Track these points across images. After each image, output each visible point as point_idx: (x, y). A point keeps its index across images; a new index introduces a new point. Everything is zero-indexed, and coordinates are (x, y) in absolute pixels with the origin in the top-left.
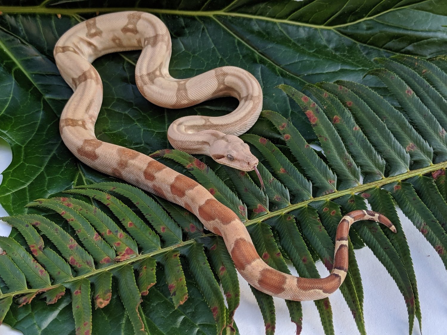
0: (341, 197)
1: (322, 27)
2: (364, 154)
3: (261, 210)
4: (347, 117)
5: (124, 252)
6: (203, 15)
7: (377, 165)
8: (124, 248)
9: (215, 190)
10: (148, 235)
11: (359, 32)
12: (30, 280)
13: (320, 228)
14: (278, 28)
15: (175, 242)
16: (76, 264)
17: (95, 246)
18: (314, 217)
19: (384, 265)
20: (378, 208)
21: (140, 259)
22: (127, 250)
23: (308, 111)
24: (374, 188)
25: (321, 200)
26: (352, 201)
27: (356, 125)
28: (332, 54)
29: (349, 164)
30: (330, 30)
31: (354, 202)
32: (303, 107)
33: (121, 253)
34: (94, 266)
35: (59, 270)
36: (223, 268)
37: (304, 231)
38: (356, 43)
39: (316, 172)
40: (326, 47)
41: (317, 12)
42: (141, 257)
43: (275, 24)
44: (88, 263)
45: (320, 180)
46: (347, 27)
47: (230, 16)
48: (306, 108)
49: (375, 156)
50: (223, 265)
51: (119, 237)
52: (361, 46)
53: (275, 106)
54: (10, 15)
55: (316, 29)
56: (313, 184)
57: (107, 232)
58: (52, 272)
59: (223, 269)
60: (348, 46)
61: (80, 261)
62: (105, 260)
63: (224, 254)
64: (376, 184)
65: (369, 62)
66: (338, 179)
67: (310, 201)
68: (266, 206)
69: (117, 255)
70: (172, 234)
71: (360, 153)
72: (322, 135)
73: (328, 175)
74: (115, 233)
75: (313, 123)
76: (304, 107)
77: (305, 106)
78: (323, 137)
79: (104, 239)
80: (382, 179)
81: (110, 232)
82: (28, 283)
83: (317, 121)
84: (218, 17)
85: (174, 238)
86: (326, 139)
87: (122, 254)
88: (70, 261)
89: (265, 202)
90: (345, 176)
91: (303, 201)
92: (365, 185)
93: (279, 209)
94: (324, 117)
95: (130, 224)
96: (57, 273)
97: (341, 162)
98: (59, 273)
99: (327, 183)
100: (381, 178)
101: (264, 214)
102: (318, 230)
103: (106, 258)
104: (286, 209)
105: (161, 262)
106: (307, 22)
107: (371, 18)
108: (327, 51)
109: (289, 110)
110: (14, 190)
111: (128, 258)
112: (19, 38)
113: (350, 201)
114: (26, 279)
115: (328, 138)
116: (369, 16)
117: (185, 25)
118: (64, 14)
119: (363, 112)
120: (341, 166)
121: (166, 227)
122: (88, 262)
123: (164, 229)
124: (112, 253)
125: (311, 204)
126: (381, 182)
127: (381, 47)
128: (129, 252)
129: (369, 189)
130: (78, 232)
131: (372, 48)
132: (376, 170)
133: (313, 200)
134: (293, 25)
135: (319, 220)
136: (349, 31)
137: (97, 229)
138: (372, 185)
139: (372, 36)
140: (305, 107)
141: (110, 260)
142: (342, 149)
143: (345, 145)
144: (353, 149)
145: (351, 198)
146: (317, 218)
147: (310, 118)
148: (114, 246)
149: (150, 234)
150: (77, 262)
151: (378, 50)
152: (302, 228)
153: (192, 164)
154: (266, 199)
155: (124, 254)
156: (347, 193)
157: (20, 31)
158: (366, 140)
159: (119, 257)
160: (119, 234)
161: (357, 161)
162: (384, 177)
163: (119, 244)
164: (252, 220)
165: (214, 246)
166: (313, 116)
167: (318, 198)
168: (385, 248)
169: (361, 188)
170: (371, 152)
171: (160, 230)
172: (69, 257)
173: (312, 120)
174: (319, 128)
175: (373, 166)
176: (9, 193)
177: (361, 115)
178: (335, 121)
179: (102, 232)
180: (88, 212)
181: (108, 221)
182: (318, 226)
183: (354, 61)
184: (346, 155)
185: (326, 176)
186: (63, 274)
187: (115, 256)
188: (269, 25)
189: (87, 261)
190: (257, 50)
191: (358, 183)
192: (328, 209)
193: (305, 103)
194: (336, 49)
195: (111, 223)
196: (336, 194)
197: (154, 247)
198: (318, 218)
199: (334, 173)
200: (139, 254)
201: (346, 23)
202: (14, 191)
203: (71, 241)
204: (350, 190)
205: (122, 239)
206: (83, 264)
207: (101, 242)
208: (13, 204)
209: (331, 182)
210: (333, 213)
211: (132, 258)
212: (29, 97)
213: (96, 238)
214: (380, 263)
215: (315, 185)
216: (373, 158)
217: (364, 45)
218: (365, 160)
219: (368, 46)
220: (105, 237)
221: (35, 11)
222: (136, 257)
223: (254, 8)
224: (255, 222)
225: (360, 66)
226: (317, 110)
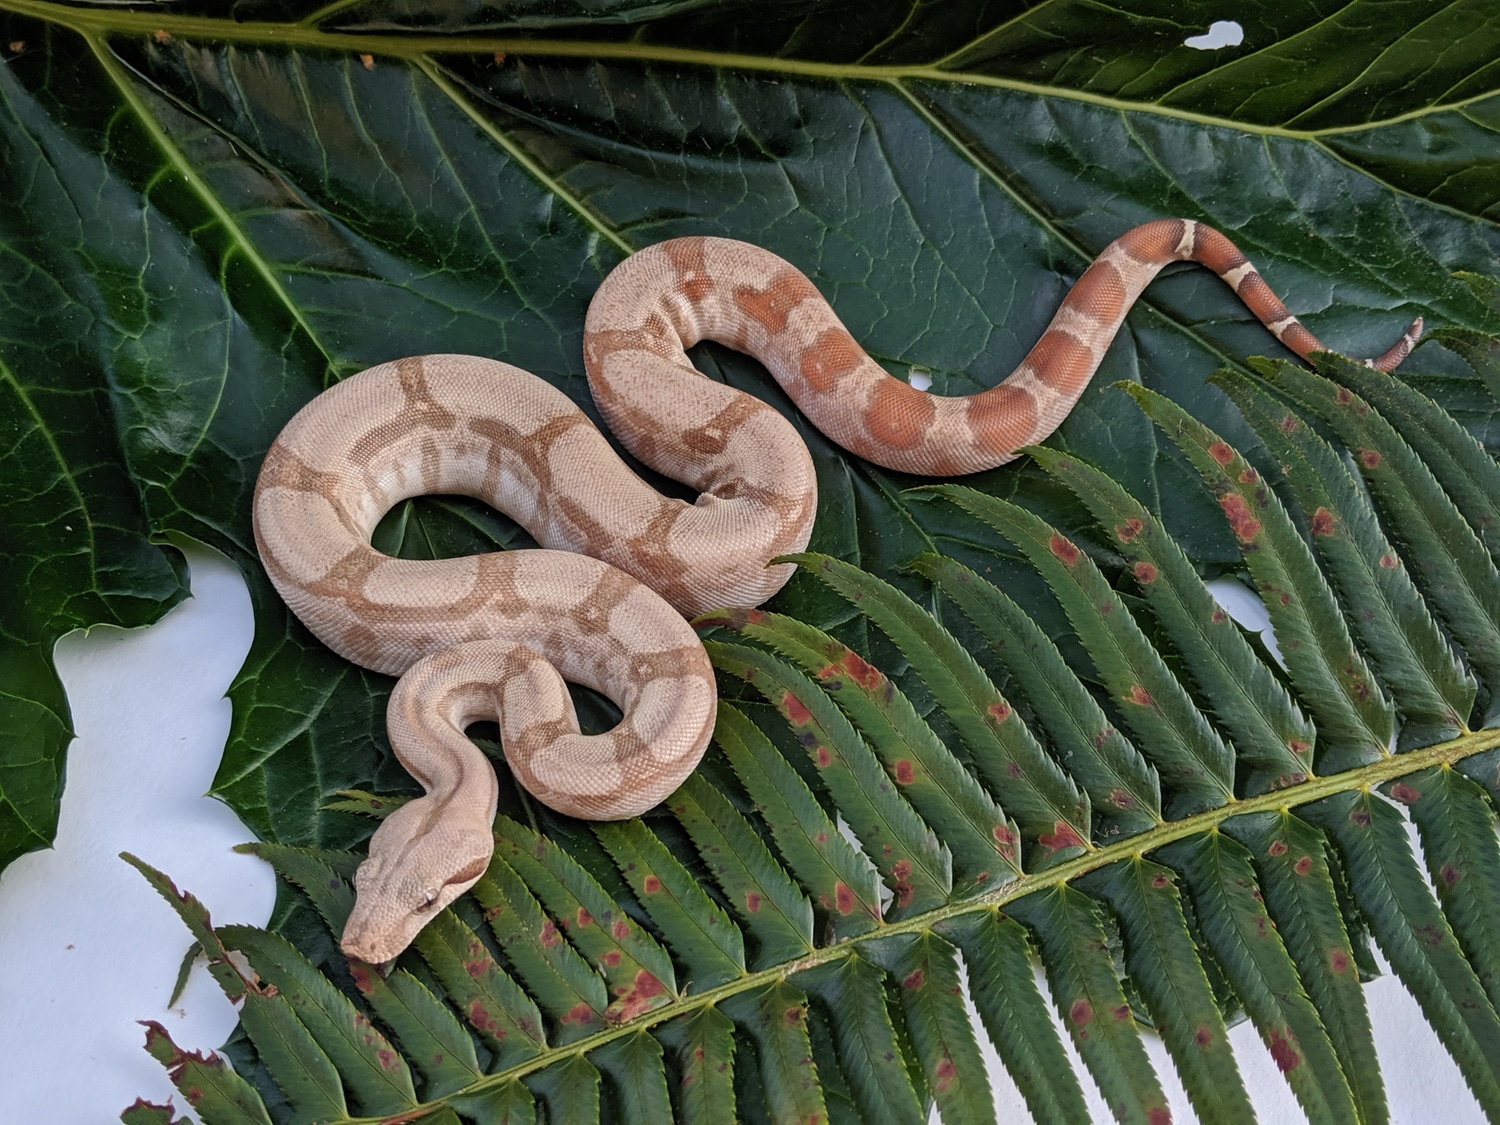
0: (1324, 798)
1: (1278, 130)
2: (1408, 652)
3: (1065, 841)
4: (1361, 519)
5: (632, 987)
6: (864, 77)
7: (1451, 694)
8: (632, 974)
9: (913, 767)
10: (705, 922)
11: (1404, 156)
12: (353, 1082)
13: (1261, 926)
14: (1126, 131)
15: (788, 948)
16: (490, 1026)
17: (545, 966)
18: (1241, 880)
19: (1457, 1060)
20: (1443, 849)
21: (681, 1011)
22: (641, 983)
23: (1228, 494)
24: (1434, 768)
25: (1263, 808)
26: (1360, 818)
27: (1389, 548)
28: (1307, 235)
29: (1358, 687)
30: (1304, 142)
31: (1369, 821)
32: (1212, 481)
33: (623, 991)
34: (543, 1036)
35: (437, 1049)
36: (949, 1067)
37: (1209, 929)
38: (1391, 194)
39: (1246, 709)
40: (1286, 207)
41: (1265, 85)
42: (684, 1003)
43: (1114, 113)
44: (525, 1027)
45: (1264, 739)
46: (1365, 133)
47: (960, 85)
48: (1223, 487)
49: (1446, 662)
50: (947, 1055)
51: (613, 933)
52: (1407, 202)
53: (1106, 430)
54: (197, 43)
55: (1256, 138)
56: (1239, 751)
57: (579, 916)
58: (417, 1056)
59: (947, 1070)
60: (1361, 206)
61: (502, 1019)
62: (575, 1014)
63: (950, 1017)
64: (1441, 757)
65: (1432, 270)
66: (1319, 736)
67: (1225, 811)
68: (1083, 827)
69: (612, 998)
70: (781, 920)
71: (1397, 649)
72: (1274, 585)
73: (1287, 725)
74: (602, 922)
75: (1246, 541)
76: (1217, 482)
77: (1219, 476)
78: (1279, 590)
79: (570, 941)
80: (1462, 736)
81: (587, 915)
82: (349, 1093)
83: (1261, 534)
84: (916, 85)
85: (787, 934)
86: (1286, 598)
87: (625, 996)
88: (470, 1016)
89: (1080, 814)
90: (1345, 727)
91: (1202, 810)
92: (1405, 758)
93: (1123, 837)
94: (1285, 521)
95: (651, 883)
96: (432, 1058)
97: (1333, 682)
98: (439, 1058)
99: (1284, 750)
100: (1458, 734)
101: (1076, 854)
102: (1251, 929)
103: (577, 1006)
104: (1147, 840)
105: (751, 1026)
106: (1226, 115)
107: (1453, 107)
108: (1290, 225)
109: (1149, 447)
110: (269, 750)
111: (644, 1008)
112: (233, 138)
113: (1354, 817)
114: (344, 1081)
115: (1294, 595)
116: (1445, 102)
117: (802, 111)
118: (385, 52)
119: (1416, 497)
120: (1331, 694)
121: (760, 893)
122: (524, 1024)
123: (755, 900)
124: (598, 991)
125: (1228, 826)
126: (1457, 749)
127: (1477, 213)
128: (649, 985)
129: (1417, 771)
130: (493, 914)
131: (1447, 213)
132: (1444, 708)
133: (1238, 808)
134: (1178, 122)
135: (1256, 894)
136: (1370, 148)
137: (548, 907)
138: (1428, 758)
139: (1450, 174)
140: (1221, 482)
141: (592, 1015)
142: (1341, 638)
143: (1350, 618)
144: (1372, 632)
145: (1358, 806)
146: (1251, 885)
147: (1235, 522)
148: (601, 966)
149: (712, 921)
150: (493, 1019)
151: (1465, 219)
152: (1201, 917)
153: (836, 668)
154: (1083, 805)
155: (634, 993)
156: (1346, 786)
157: (236, 106)
158: (1420, 606)
159: (617, 1007)
160: (614, 924)
161: (1387, 676)
162: (1467, 730)
163: (615, 958)
164: (1036, 877)
165: (917, 976)
166: (1245, 517)
167: (1253, 802)
168: (1465, 1005)
169: (1392, 768)
170: (1435, 646)
171: (743, 905)
172: (468, 1003)
173: (1241, 529)
174: (1265, 559)
175: (1436, 694)
176: (257, 764)
177: (1408, 505)
178: (1318, 527)
179: (564, 917)
180: (517, 849)
181: (580, 881)
182: (1253, 915)
183: (1382, 271)
184: (1350, 658)
185: (1283, 728)
186: (450, 1064)
187: (606, 1002)
188: (1095, 118)
189: (520, 1020)
190: (1049, 219)
191: (1382, 751)
192: (1286, 846)
193: (1219, 467)
194: (1321, 217)
195: (588, 888)
196: (1311, 790)
197: (725, 968)
198: (1256, 888)
199: (1306, 720)
200: (679, 994)
201: (1363, 122)
202: (271, 753)
203: (475, 951)
204: (1357, 777)
205: (624, 941)
206: (510, 1028)
207: (563, 954)
208: (275, 803)
209: (1295, 748)
210: (1304, 864)
211: (658, 1006)
212: (284, 374)
213: (547, 937)
214: (1443, 1048)
215: (1243, 756)
216: (1439, 670)
217: (1419, 200)
218: (1411, 672)
219: (1432, 204)
220: (571, 933)
221: (282, 39)
222: (671, 1002)
223: (1045, 64)
224: (1048, 883)
225: (1400, 291)
226: (1260, 494)
